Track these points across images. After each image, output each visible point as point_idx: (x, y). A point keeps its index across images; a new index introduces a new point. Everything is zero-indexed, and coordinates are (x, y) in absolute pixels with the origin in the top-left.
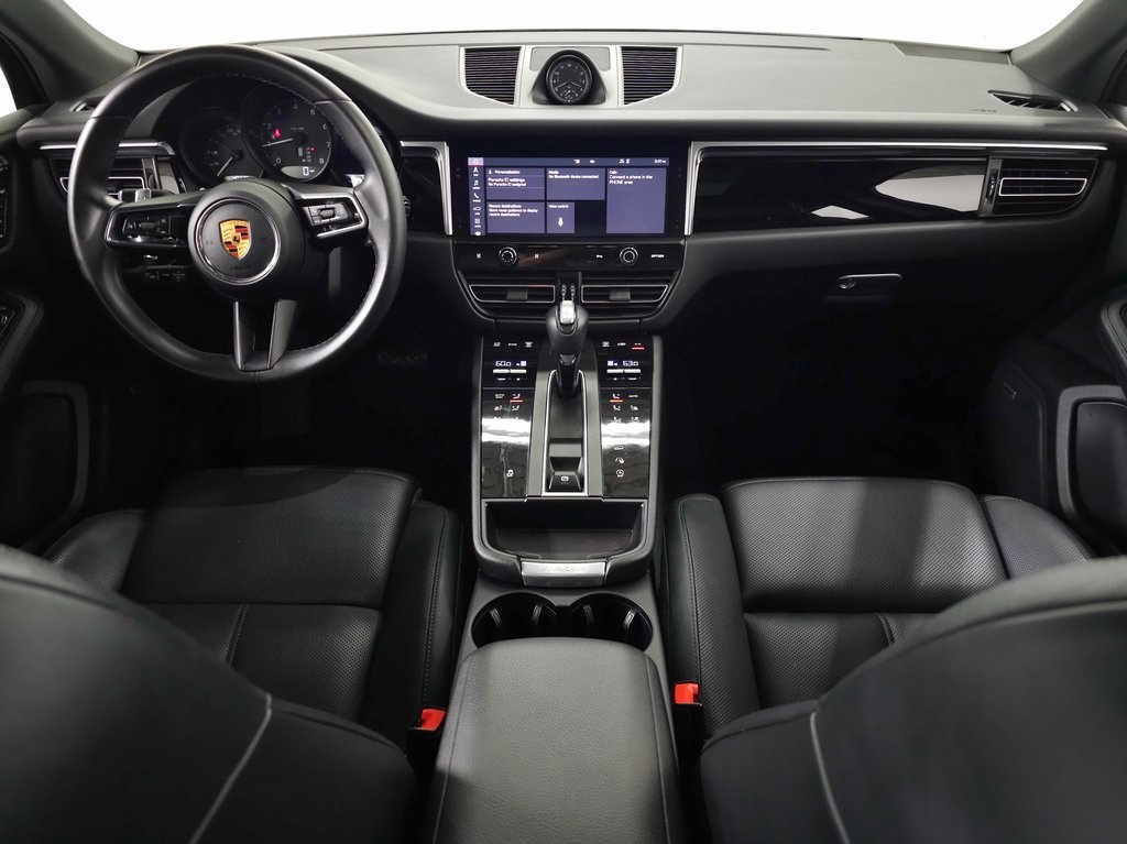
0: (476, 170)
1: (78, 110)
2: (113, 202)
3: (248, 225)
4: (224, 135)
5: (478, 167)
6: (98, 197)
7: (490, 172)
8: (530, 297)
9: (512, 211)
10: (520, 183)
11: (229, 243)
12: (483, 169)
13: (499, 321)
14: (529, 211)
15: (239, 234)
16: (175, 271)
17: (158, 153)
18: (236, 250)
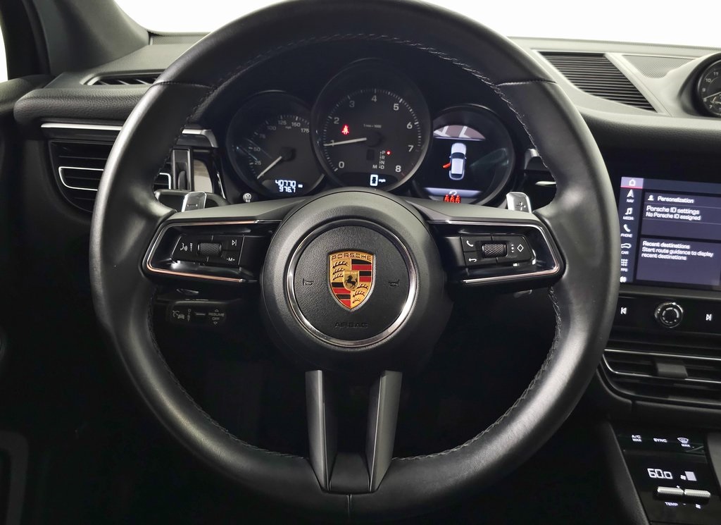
0: (631, 194)
1: (91, 83)
2: (161, 210)
3: (372, 260)
4: (274, 128)
5: (635, 190)
6: (142, 203)
7: (651, 198)
8: (692, 373)
9: (677, 252)
10: (694, 215)
11: (340, 285)
12: (641, 195)
13: (639, 402)
14: (701, 254)
15: (356, 274)
16: (212, 308)
17: (195, 144)
18: (349, 297)
